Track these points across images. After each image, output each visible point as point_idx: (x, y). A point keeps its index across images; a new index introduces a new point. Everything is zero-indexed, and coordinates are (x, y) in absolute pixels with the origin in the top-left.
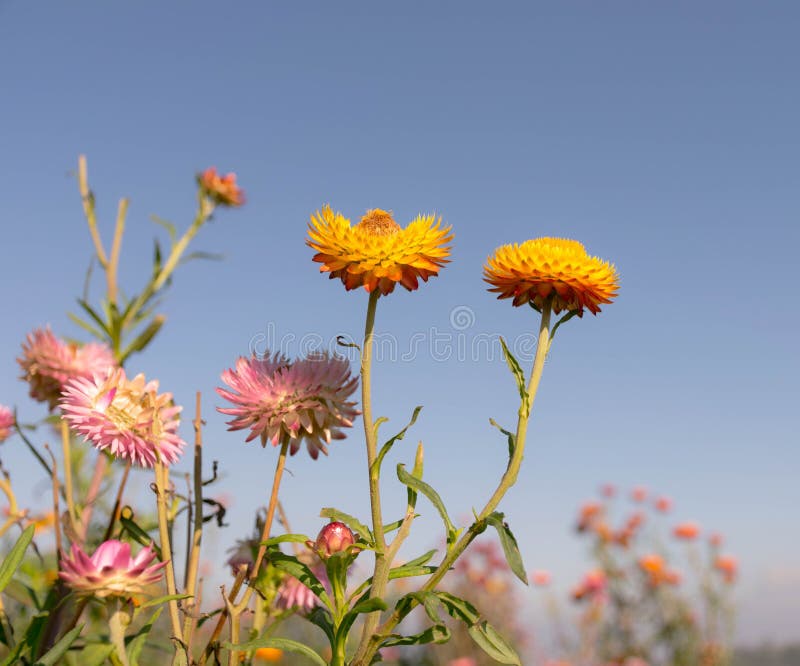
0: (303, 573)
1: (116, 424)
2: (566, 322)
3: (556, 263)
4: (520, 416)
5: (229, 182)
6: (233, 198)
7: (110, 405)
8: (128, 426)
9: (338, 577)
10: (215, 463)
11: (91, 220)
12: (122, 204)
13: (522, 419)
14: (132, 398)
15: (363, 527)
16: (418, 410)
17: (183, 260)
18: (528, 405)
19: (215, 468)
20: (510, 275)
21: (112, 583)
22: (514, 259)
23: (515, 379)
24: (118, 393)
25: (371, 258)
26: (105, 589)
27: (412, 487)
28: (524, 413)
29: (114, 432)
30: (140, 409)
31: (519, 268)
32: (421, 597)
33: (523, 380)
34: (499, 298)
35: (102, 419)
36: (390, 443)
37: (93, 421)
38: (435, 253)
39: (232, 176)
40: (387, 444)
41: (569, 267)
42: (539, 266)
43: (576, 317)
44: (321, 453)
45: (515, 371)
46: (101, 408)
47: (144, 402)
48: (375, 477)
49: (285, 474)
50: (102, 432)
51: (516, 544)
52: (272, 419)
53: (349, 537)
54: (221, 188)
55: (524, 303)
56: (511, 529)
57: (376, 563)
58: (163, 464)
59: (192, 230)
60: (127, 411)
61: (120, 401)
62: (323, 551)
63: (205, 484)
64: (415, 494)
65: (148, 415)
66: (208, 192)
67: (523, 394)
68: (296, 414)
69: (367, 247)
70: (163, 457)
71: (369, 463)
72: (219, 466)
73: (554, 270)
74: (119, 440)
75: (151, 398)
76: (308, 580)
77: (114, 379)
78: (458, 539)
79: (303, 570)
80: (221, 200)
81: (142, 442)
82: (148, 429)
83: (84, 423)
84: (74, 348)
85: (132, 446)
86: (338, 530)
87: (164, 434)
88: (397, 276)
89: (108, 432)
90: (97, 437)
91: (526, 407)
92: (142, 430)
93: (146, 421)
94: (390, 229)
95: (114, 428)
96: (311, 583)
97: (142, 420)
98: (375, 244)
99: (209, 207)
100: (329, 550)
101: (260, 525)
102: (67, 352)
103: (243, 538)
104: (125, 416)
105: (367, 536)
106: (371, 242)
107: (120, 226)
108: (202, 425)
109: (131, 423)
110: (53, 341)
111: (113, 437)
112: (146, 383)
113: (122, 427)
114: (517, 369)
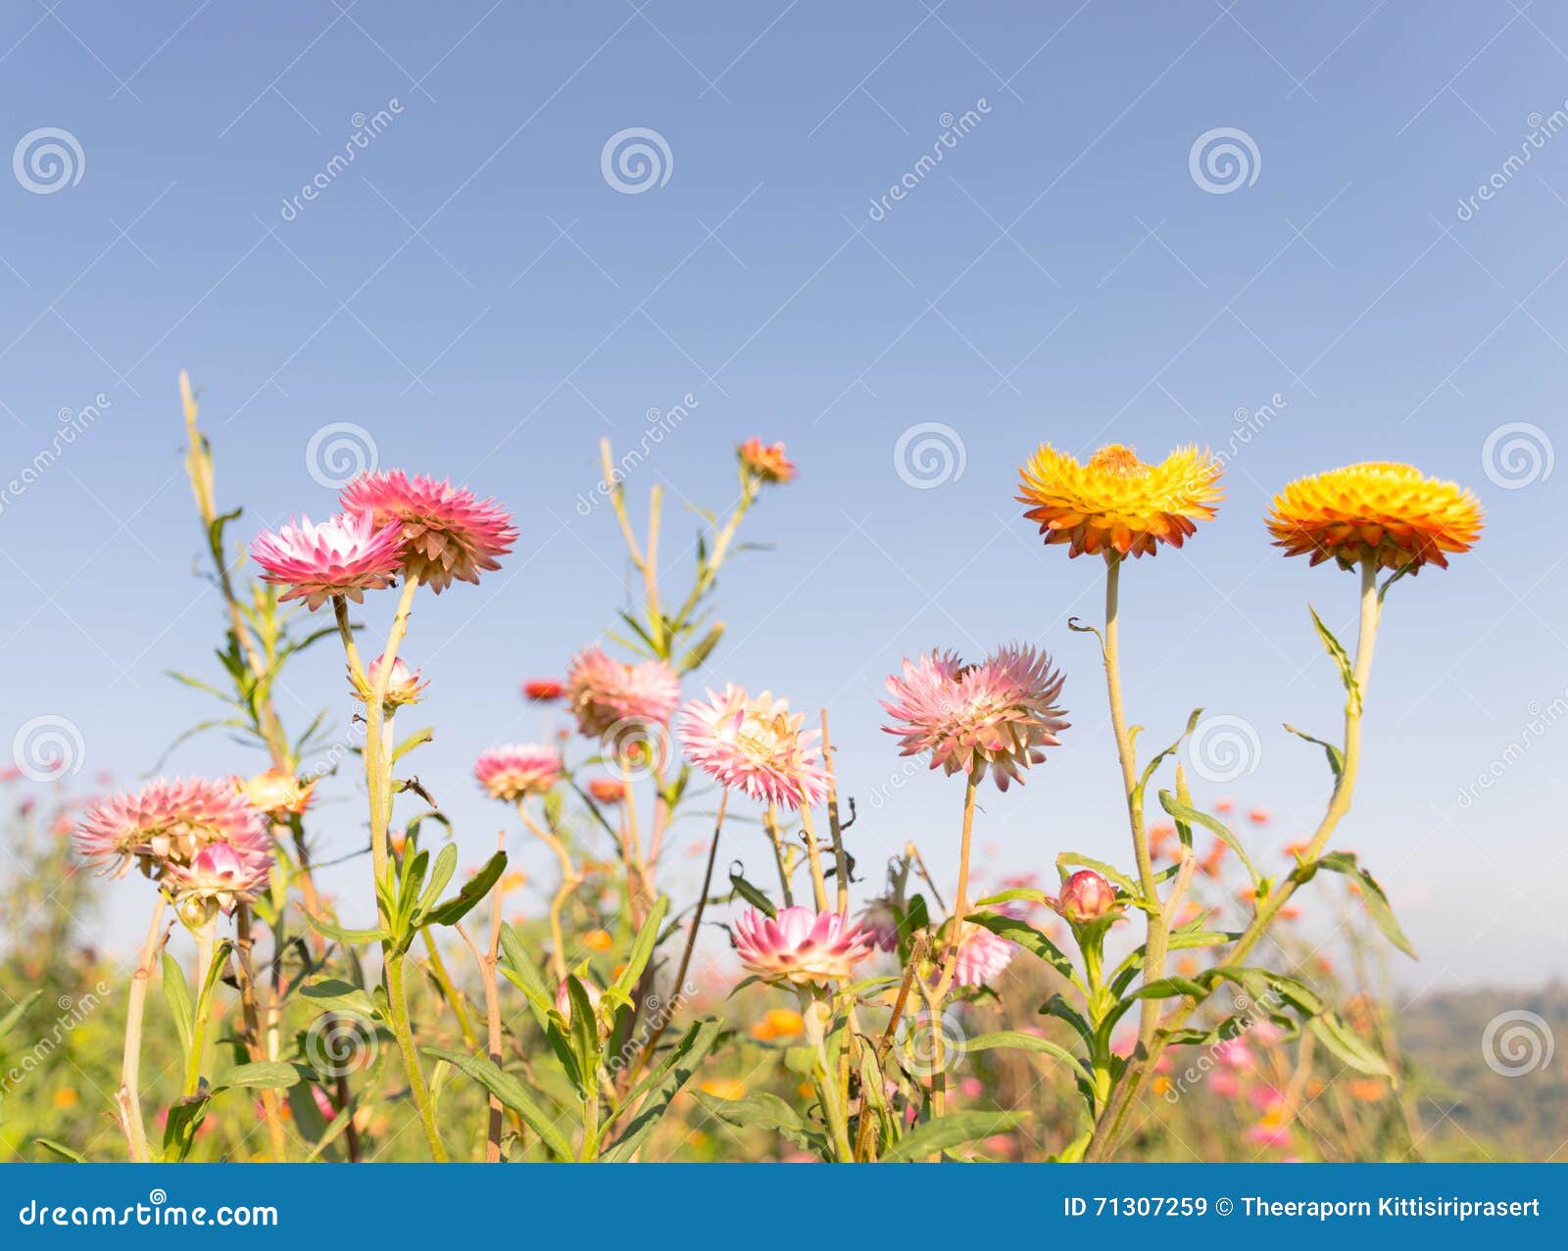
0: (1039, 944)
1: (747, 755)
2: (1398, 581)
3: (1395, 493)
4: (1348, 715)
5: (778, 452)
6: (780, 471)
7: (738, 733)
8: (764, 758)
9: (1094, 946)
10: (851, 800)
11: (622, 514)
12: (655, 491)
13: (1351, 718)
14: (763, 722)
15: (1124, 877)
16: (1197, 713)
17: (729, 554)
18: (1359, 699)
19: (852, 806)
20: (1320, 517)
21: (808, 964)
22: (1324, 493)
23: (1337, 664)
24: (746, 716)
25: (1111, 511)
26: (801, 971)
27: (1182, 820)
28: (1354, 710)
29: (748, 767)
30: (773, 736)
31: (1334, 503)
32: (1236, 976)
33: (1347, 663)
34: (1287, 555)
35: (731, 750)
36: (1158, 760)
37: (722, 755)
38: (1206, 497)
39: (779, 445)
40: (1154, 761)
41: (1416, 498)
42: (1368, 499)
43: (1408, 576)
44: (1012, 781)
45: (1333, 652)
46: (727, 736)
47: (777, 725)
48: (1137, 806)
49: (977, 812)
50: (734, 767)
51: (1384, 898)
52: (962, 737)
53: (1106, 890)
54: (768, 462)
55: (1328, 558)
56: (1375, 877)
57: (1149, 927)
58: (810, 803)
59: (737, 516)
60: (759, 739)
61: (750, 727)
62: (1074, 911)
63: (843, 827)
64: (1188, 830)
65: (786, 742)
66: (752, 470)
67: (1348, 681)
68: (994, 731)
69: (1121, 491)
70: (809, 797)
71: (1127, 787)
72: (856, 802)
73: (1392, 507)
74: (755, 776)
75: (786, 719)
76: (1048, 954)
77: (736, 701)
78: (1271, 892)
79: (1038, 939)
80: (769, 476)
81: (784, 777)
82: (786, 761)
83: (711, 758)
84: (629, 669)
85: (773, 783)
86: (1091, 881)
87: (804, 767)
88: (1161, 529)
89: (743, 767)
90: (729, 774)
91: (1355, 701)
92: (780, 762)
93: (785, 751)
94: (1139, 467)
95: (747, 761)
96: (1054, 958)
97: (778, 751)
98: (1130, 487)
99: (755, 486)
100: (1082, 910)
101: (898, 880)
102: (624, 674)
103: (872, 897)
104: (757, 746)
105: (1129, 889)
106: (1126, 483)
107: (655, 519)
108: (832, 751)
109: (766, 756)
110: (605, 660)
111: (746, 773)
112: (774, 701)
113: (757, 760)
114: (1336, 649)
